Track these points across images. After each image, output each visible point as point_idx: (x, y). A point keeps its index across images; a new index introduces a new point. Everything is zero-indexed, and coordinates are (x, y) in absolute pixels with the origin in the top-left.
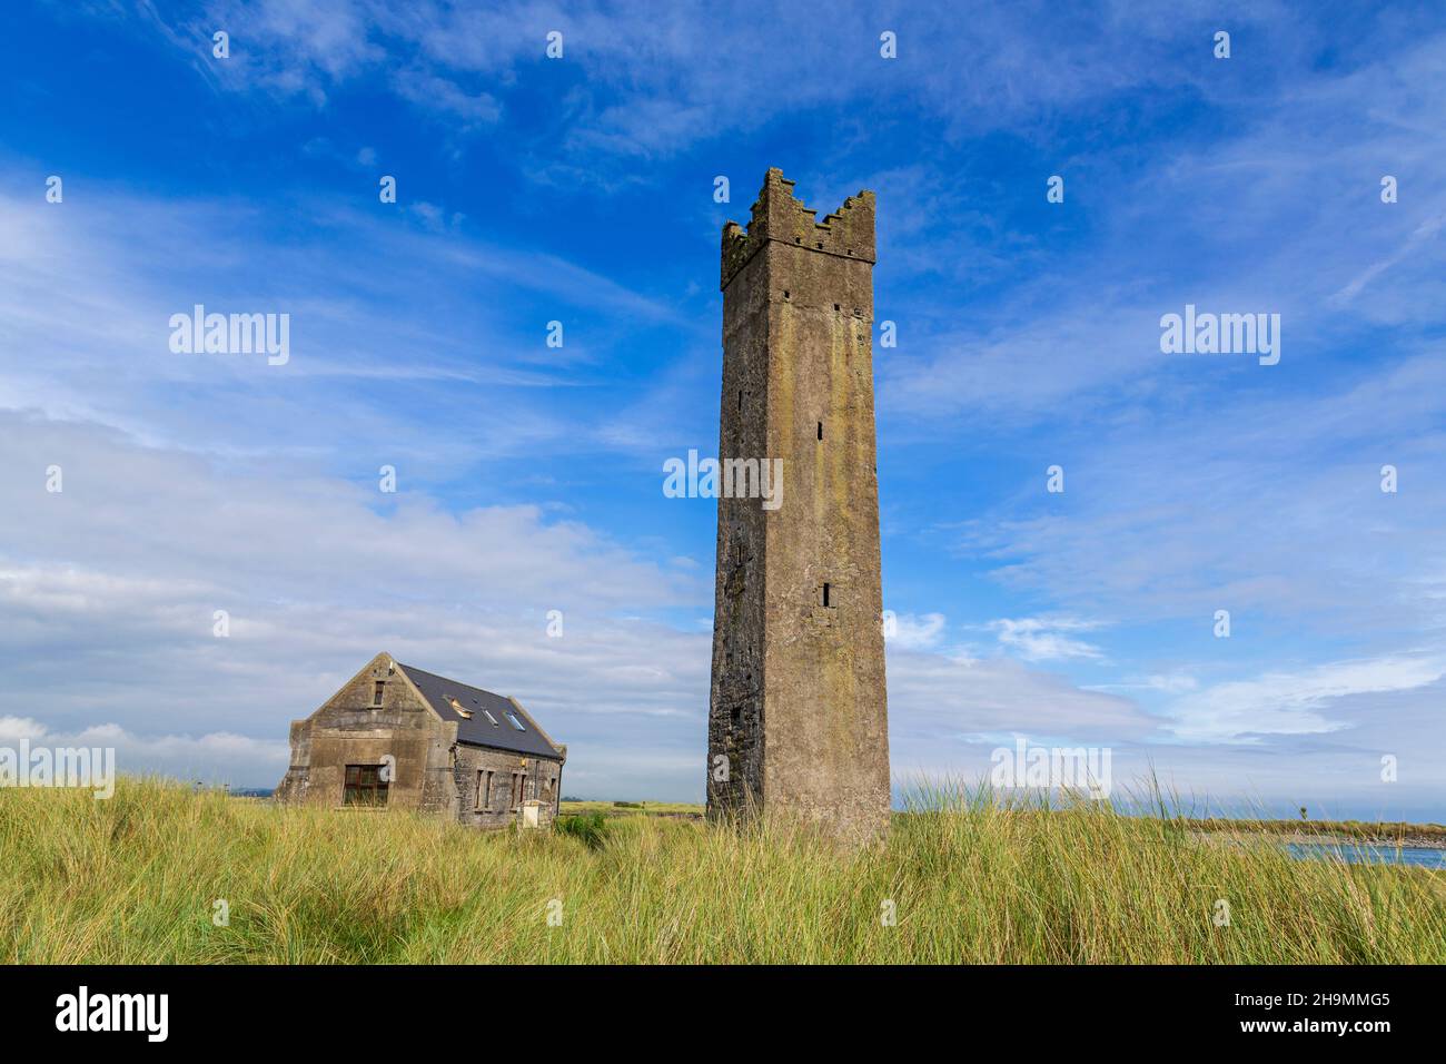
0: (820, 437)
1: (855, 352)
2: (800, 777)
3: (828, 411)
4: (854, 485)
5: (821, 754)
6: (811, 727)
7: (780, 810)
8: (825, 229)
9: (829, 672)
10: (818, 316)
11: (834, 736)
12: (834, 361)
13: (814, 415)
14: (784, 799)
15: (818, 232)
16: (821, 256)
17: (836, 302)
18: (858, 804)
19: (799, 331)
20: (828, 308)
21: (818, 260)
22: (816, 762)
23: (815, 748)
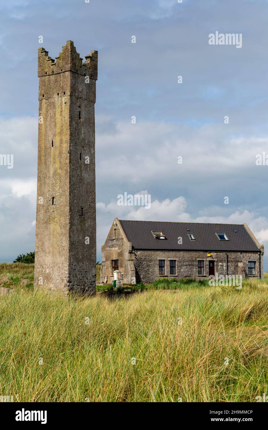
0: (53, 146)
1: (63, 110)
2: (43, 260)
3: (55, 135)
4: (62, 160)
5: (49, 252)
6: (47, 244)
7: (38, 270)
8: (54, 64)
9: (52, 226)
10: (53, 100)
11: (53, 246)
12: (57, 115)
13: (50, 139)
14: (39, 267)
15: (52, 67)
16: (53, 76)
17: (58, 92)
18: (59, 267)
19: (47, 108)
20: (55, 96)
21: (53, 78)
22: (47, 255)
23: (47, 250)
